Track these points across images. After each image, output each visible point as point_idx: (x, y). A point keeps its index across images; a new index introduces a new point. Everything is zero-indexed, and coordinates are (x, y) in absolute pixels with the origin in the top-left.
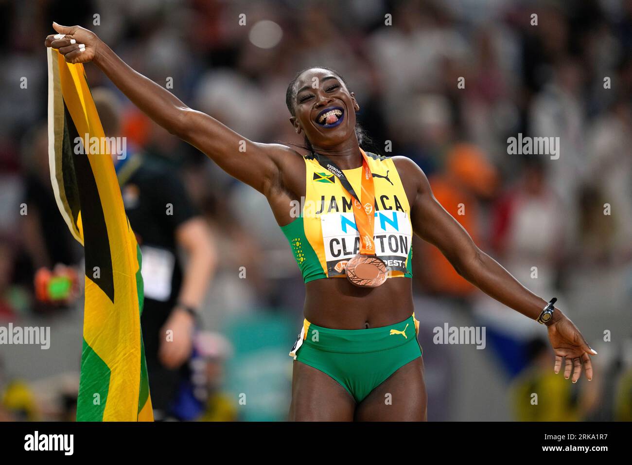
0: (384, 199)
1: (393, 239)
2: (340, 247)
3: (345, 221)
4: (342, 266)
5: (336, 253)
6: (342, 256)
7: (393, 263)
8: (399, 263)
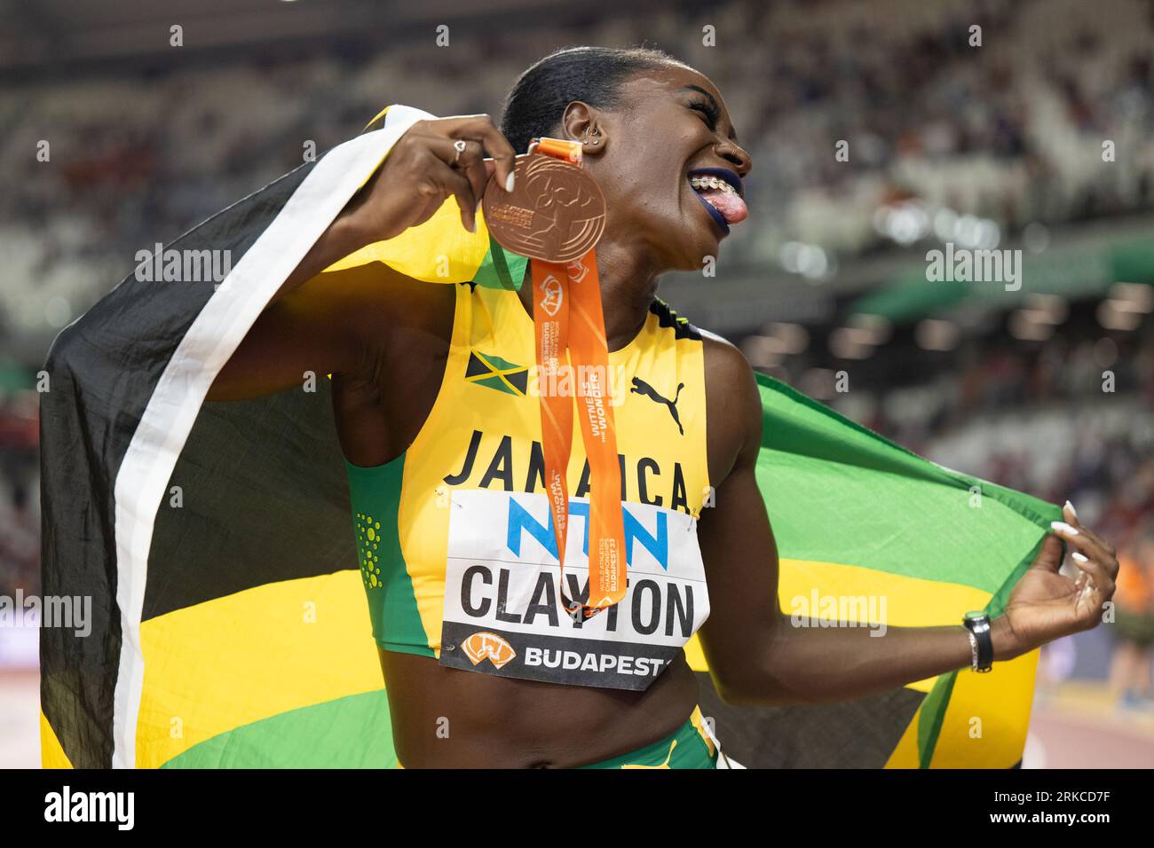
0: (648, 470)
1: (647, 594)
2: (492, 591)
3: (518, 519)
4: (484, 648)
5: (476, 604)
6: (489, 620)
7: (634, 667)
8: (651, 666)
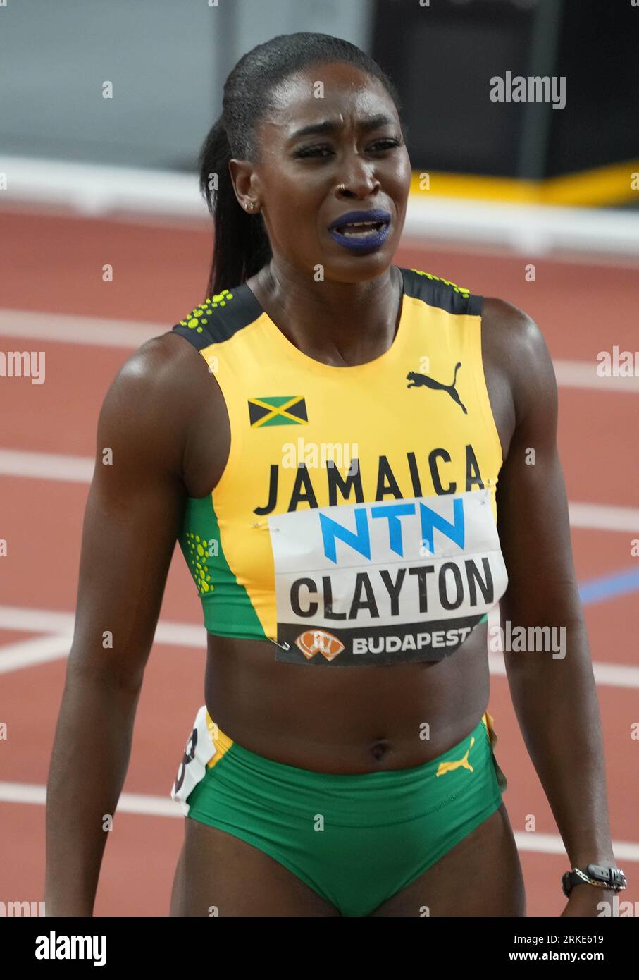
0: (439, 460)
4: (316, 644)
7: (445, 639)
8: (460, 636)
